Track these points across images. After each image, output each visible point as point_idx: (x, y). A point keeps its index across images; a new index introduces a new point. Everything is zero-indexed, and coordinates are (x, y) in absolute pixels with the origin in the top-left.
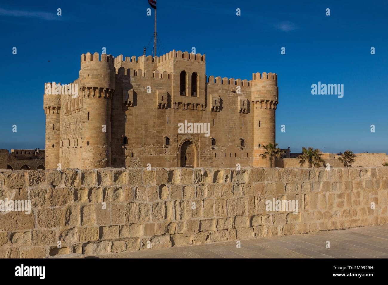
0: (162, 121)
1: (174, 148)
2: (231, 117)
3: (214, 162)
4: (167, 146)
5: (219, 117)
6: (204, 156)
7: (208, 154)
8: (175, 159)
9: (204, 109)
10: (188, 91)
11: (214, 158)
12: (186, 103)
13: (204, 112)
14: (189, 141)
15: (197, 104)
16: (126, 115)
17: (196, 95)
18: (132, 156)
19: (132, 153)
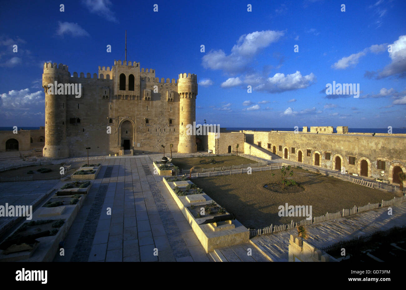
1: (116, 125)
2: (161, 104)
3: (147, 135)
4: (111, 124)
5: (152, 104)
6: (140, 131)
7: (142, 129)
8: (117, 133)
9: (139, 99)
10: (127, 87)
11: (147, 132)
12: (125, 95)
13: (139, 101)
14: (128, 121)
15: (133, 96)
16: (79, 104)
17: (133, 90)
18: (84, 131)
19: (84, 129)
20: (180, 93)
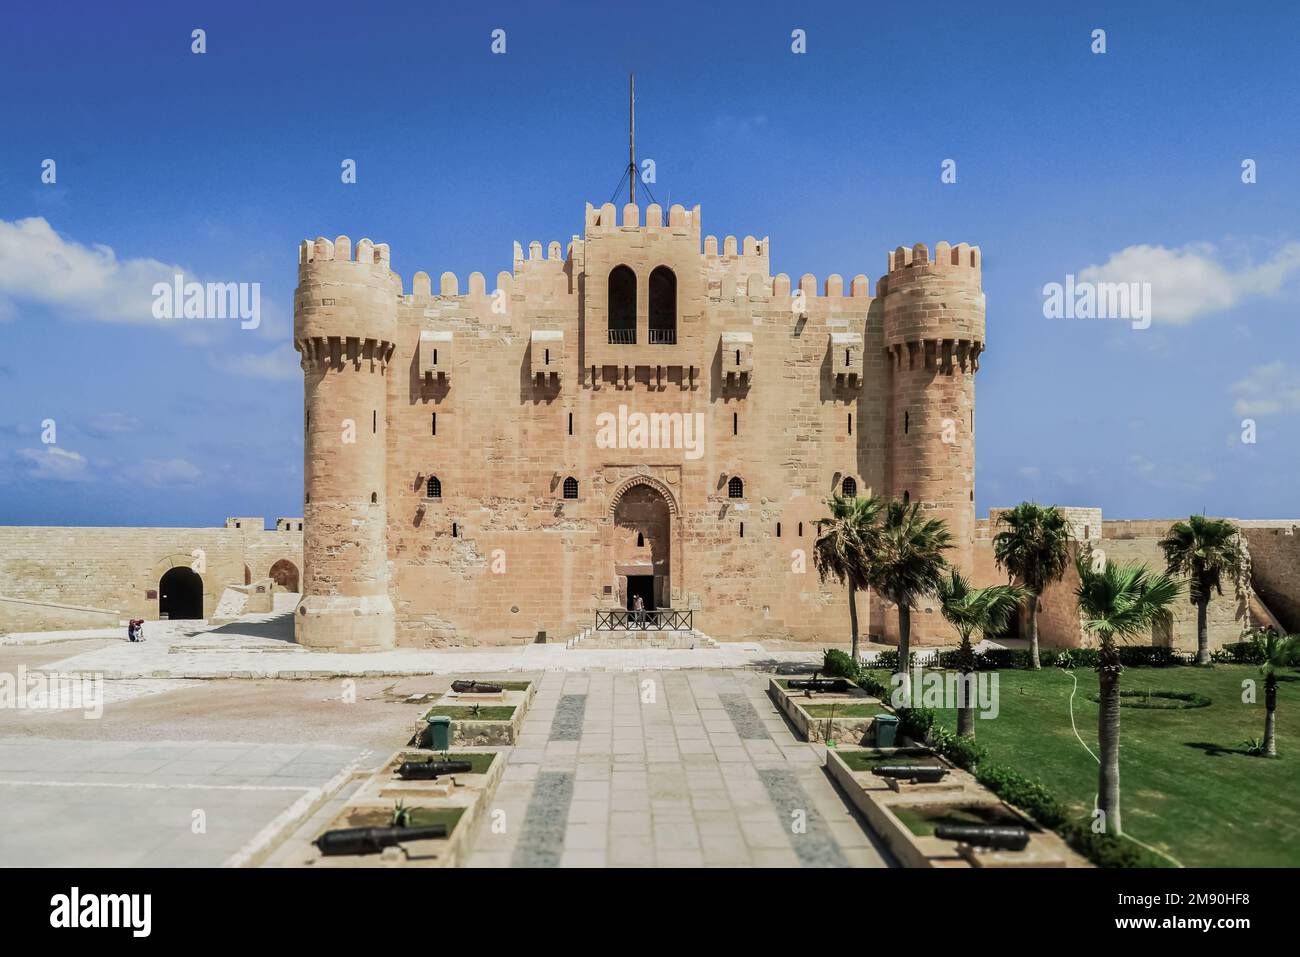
0: (551, 426)
1: (592, 508)
2: (803, 404)
3: (734, 552)
4: (569, 502)
5: (755, 404)
6: (698, 534)
10: (643, 328)
11: (736, 538)
12: (633, 365)
13: (697, 391)
14: (646, 487)
15: (670, 368)
16: (434, 414)
17: (672, 340)
18: (455, 535)
19: (455, 525)
20: (898, 347)
